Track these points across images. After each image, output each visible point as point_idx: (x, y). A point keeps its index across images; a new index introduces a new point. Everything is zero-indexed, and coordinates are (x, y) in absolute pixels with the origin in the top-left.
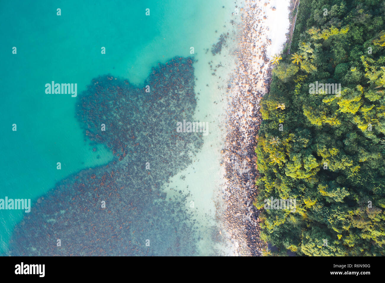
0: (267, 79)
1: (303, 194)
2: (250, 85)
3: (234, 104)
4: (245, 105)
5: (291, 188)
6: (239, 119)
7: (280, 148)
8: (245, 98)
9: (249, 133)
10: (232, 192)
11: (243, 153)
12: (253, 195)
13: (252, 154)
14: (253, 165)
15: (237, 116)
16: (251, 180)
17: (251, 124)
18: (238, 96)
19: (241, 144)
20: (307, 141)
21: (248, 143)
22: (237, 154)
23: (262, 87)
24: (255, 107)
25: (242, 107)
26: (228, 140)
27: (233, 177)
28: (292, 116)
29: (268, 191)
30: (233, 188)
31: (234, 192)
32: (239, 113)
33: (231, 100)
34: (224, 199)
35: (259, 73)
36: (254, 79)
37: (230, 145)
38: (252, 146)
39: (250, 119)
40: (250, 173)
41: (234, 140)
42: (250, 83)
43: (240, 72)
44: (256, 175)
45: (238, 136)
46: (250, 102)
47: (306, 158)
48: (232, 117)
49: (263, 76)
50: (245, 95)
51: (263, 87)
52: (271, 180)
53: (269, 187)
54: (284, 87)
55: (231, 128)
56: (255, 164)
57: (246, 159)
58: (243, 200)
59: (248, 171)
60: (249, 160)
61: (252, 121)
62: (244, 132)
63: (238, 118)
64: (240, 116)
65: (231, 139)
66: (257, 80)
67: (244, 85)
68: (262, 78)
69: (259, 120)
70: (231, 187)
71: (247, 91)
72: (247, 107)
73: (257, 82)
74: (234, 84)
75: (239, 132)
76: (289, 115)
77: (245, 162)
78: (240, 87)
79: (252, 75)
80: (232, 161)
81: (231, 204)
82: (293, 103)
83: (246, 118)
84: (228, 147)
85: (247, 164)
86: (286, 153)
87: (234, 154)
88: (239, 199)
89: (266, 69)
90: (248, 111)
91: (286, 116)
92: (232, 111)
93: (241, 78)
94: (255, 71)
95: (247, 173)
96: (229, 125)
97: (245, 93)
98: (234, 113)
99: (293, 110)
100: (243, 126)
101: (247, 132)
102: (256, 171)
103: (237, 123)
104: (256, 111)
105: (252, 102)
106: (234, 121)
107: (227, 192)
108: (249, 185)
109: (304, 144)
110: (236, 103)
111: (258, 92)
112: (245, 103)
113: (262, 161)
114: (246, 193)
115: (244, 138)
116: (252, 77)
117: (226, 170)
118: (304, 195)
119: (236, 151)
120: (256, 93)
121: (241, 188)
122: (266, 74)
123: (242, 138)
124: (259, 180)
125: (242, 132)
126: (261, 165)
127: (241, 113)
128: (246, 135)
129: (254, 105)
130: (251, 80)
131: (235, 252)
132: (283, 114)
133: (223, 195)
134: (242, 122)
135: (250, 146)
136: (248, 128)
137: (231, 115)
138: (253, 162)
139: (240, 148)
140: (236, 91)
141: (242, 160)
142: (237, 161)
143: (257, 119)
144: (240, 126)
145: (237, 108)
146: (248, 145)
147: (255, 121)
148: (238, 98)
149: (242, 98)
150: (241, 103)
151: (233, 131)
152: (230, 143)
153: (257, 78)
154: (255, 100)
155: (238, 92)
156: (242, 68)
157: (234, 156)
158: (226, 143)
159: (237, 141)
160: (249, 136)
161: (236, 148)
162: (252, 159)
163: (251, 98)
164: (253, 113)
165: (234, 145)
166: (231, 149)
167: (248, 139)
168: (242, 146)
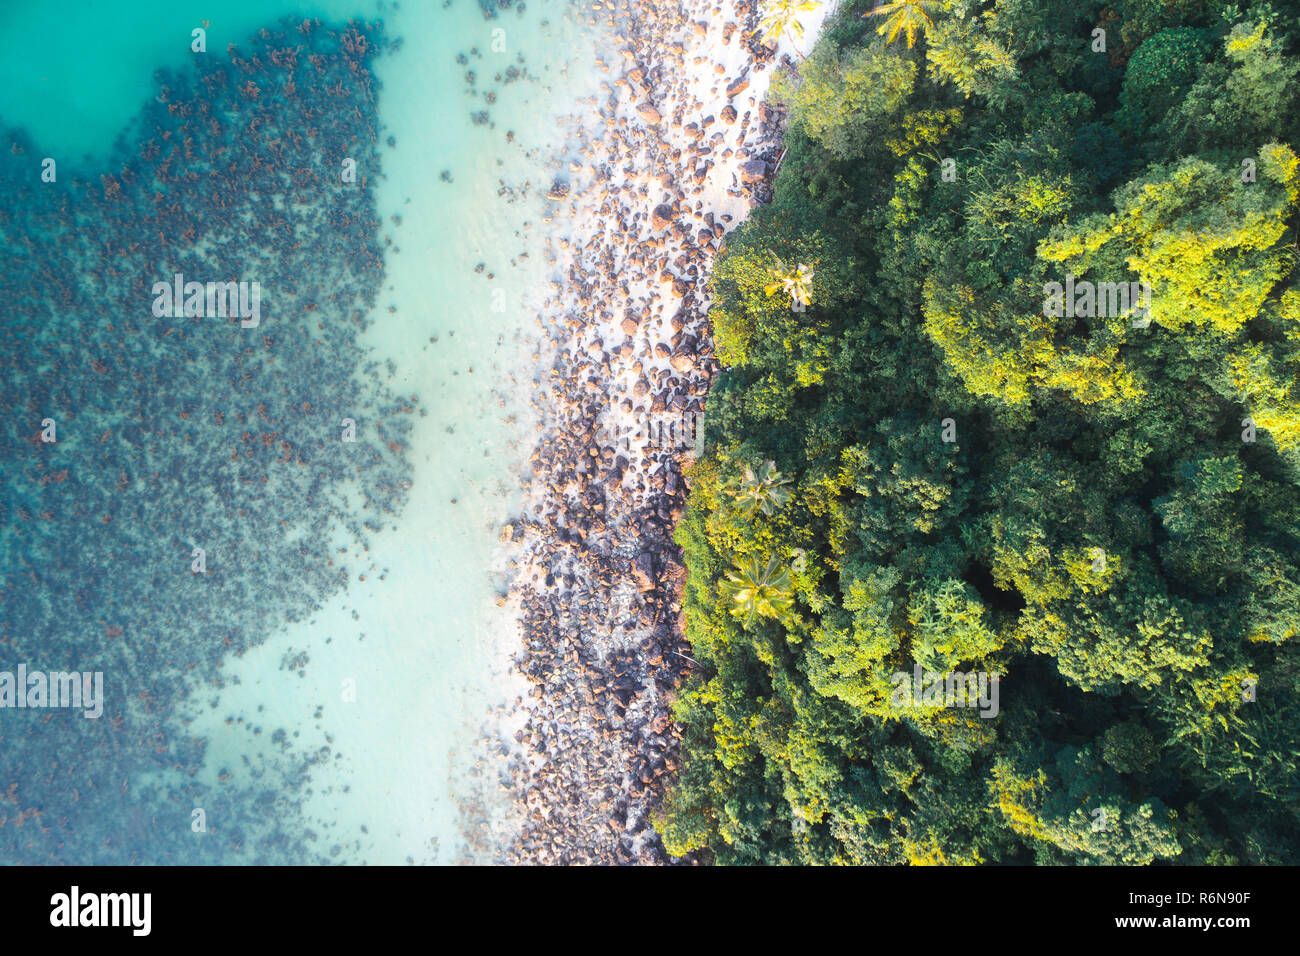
0: (759, 152)
1: (904, 806)
2: (671, 183)
3: (581, 283)
4: (639, 290)
5: (845, 764)
6: (606, 358)
7: (796, 531)
8: (641, 253)
9: (652, 436)
10: (554, 751)
11: (616, 543)
12: (658, 772)
13: (659, 555)
14: (666, 609)
15: (592, 344)
16: (651, 689)
17: (667, 392)
18: (608, 239)
19: (609, 495)
20: (938, 498)
21: (647, 494)
22: (585, 547)
23: (731, 192)
24: (689, 300)
25: (624, 299)
26: (543, 473)
27: (557, 672)
28: (867, 350)
29: (728, 764)
30: (554, 727)
31: (560, 752)
32: (604, 329)
33: (566, 259)
34: (507, 785)
35: (718, 118)
36: (693, 147)
37: (553, 500)
38: (667, 511)
39: (662, 362)
40: (651, 652)
41: (572, 473)
42: (672, 168)
43: (620, 111)
44: (678, 666)
45: (594, 452)
46: (666, 274)
47: (928, 597)
48: (568, 351)
49: (743, 136)
50: (643, 236)
51: (739, 194)
52: (741, 703)
53: (730, 741)
54: (842, 188)
55: (562, 406)
56: (674, 608)
57: (633, 578)
58: (609, 795)
59: (638, 640)
60: (648, 585)
61: (675, 374)
62: (627, 429)
63: (596, 355)
64: (608, 347)
65: (559, 467)
66: (709, 157)
67: (637, 182)
68: (735, 147)
69: (708, 368)
70: (546, 724)
71: (651, 211)
72: (647, 296)
73: (710, 164)
74: (586, 174)
76: (852, 345)
77: (625, 593)
78: (615, 190)
79: (680, 130)
80: (560, 583)
81: (545, 813)
82: (879, 274)
83: (643, 355)
84: (540, 508)
85: (636, 604)
86: (827, 560)
87: (567, 548)
88: (584, 789)
89: (760, 98)
90: (654, 323)
92: (569, 317)
93: (626, 142)
94: (699, 105)
95: (633, 653)
96: (549, 390)
97: (640, 222)
98: (581, 329)
99: (879, 314)
100: (622, 397)
101: (640, 434)
102: (680, 643)
103: (594, 380)
104: (695, 323)
105: (676, 271)
106: (575, 371)
107: (525, 749)
108: (641, 714)
109: (916, 510)
110: (592, 274)
111: (710, 218)
112: (641, 276)
113: (703, 594)
114: (626, 755)
115: (623, 465)
116: (680, 139)
117: (522, 631)
118: (911, 817)
119: (582, 532)
120: (699, 225)
121: (600, 730)
122: (755, 123)
123: (614, 465)
124: (687, 697)
125: (618, 430)
126: (701, 614)
127: (613, 331)
128: (637, 450)
129: (684, 288)
130: (678, 154)
132: (821, 334)
133: (502, 763)
134: (618, 380)
135: (655, 508)
136: (647, 409)
137: (565, 341)
138: (670, 596)
139: (602, 517)
140: (595, 213)
141: (609, 581)
142: (584, 588)
143: (697, 364)
144: (608, 397)
145: (595, 302)
146: (644, 504)
147: (689, 373)
148: (602, 246)
149: (627, 247)
150: (619, 279)
151: (571, 426)
152: (552, 488)
153: (706, 145)
154: (691, 263)
155: (606, 218)
156: (633, 90)
157: (568, 556)
158: (529, 490)
159: (590, 476)
160: (651, 455)
161: (580, 515)
162: (662, 580)
163: (674, 249)
164: (680, 332)
165: (573, 499)
166: (553, 522)
167: (646, 471)
168: (611, 508)
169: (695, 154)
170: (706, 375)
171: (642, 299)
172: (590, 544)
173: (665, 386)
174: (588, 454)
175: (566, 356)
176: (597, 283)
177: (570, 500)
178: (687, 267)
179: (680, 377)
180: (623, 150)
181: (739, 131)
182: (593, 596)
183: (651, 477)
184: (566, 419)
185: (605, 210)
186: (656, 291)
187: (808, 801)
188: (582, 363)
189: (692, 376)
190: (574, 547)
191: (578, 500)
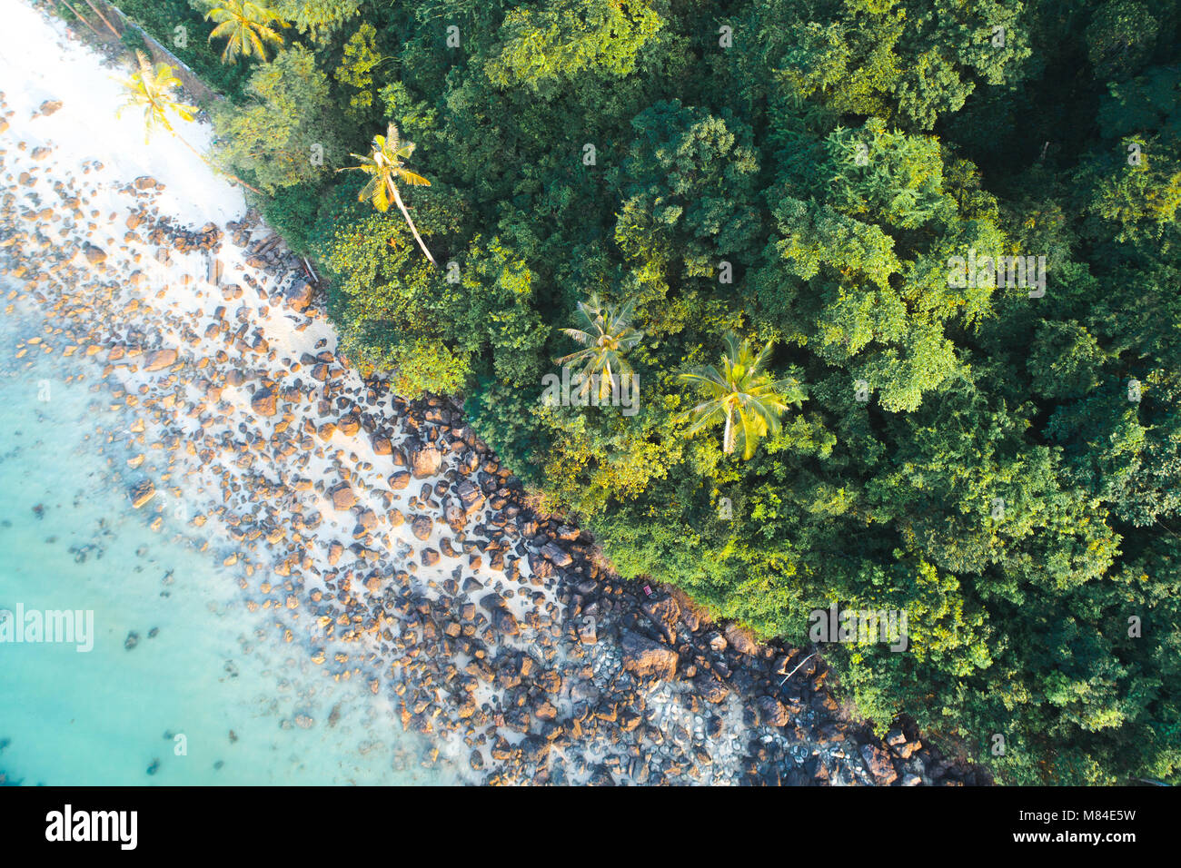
0: (288, 286)
2: (240, 376)
3: (254, 527)
4: (316, 468)
5: (1036, 436)
6: (358, 548)
8: (281, 442)
9: (482, 546)
14: (714, 659)
15: (329, 556)
16: (821, 749)
17: (446, 501)
18: (236, 471)
19: (520, 646)
21: (550, 595)
22: (569, 723)
23: (301, 327)
24: (368, 423)
25: (313, 490)
26: (432, 720)
28: (531, 212)
29: (982, 657)
32: (325, 533)
33: (216, 530)
35: (225, 304)
36: (229, 338)
37: (480, 730)
38: (585, 579)
39: (413, 487)
40: (767, 715)
41: (461, 679)
42: (230, 367)
43: (132, 387)
44: (803, 688)
45: (453, 630)
46: (324, 430)
47: (838, 175)
48: (315, 591)
49: (260, 290)
50: (267, 433)
51: (309, 322)
52: (893, 577)
53: (946, 622)
55: (371, 639)
56: (719, 642)
57: (647, 679)
59: (740, 727)
60: (668, 660)
61: (432, 481)
62: (457, 574)
63: (349, 558)
64: (348, 539)
65: (442, 693)
66: (251, 328)
67: (211, 408)
68: (265, 302)
69: (453, 440)
71: (250, 411)
72: (329, 463)
73: (258, 332)
74: (156, 455)
75: (439, 607)
76: (516, 224)
77: (662, 703)
78: (200, 433)
79: (204, 341)
83: (387, 504)
84: (476, 758)
85: (686, 699)
89: (242, 260)
90: (363, 473)
91: (509, 242)
92: (279, 561)
93: (164, 397)
94: (199, 313)
95: (756, 744)
96: (339, 644)
97: (251, 427)
98: (302, 556)
99: (505, 191)
100: (417, 558)
101: (473, 559)
102: (773, 663)
103: (370, 578)
104: (398, 429)
105: (331, 418)
106: (343, 595)
109: (724, 162)
110: (256, 509)
111: (307, 359)
112: (306, 458)
113: (714, 566)
115: (495, 603)
116: (211, 345)
120: (304, 373)
122: (260, 275)
123: (488, 615)
124: (856, 676)
125: (450, 585)
126: (743, 587)
127: (335, 520)
128: (490, 574)
129: (356, 418)
130: (221, 354)
132: (483, 245)
134: (393, 551)
135: (573, 591)
136: (451, 535)
137: (301, 586)
138: (700, 642)
139: (540, 671)
140: (200, 468)
141: (634, 716)
142: (624, 760)
143: (441, 449)
144: (403, 572)
145: (289, 525)
146: (561, 606)
147: (444, 464)
148: (239, 482)
149: (263, 455)
150: (287, 483)
151: (403, 641)
152: (462, 720)
153: (240, 325)
154: (334, 401)
155: (216, 460)
156: (127, 365)
157: (567, 757)
158: (440, 758)
159: (479, 654)
160: (507, 561)
161: (522, 701)
162: (673, 638)
163: (307, 409)
164: (394, 450)
165: (495, 699)
166: (507, 747)
167: (521, 579)
168: (540, 653)
169: (236, 340)
170: (459, 445)
171: (328, 470)
172: (569, 714)
173: (439, 500)
174: (452, 640)
175: (317, 596)
176: (270, 510)
177: (494, 706)
178: (335, 405)
179: (441, 477)
180: (168, 404)
181: (255, 292)
182: (644, 753)
183: (531, 577)
184: (391, 645)
185: (206, 457)
186: (332, 452)
187: (1080, 538)
188: (341, 582)
189: (450, 462)
190: (557, 740)
191: (501, 694)
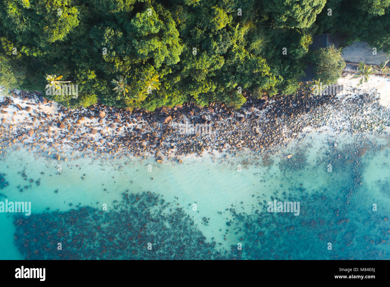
0: (38, 99)
2: (50, 124)
3: (83, 147)
4: (83, 130)
5: (201, 51)
6: (104, 138)
8: (72, 130)
9: (125, 121)
10: (223, 141)
11: (159, 129)
12: (226, 109)
13: (159, 115)
14: (176, 112)
15: (101, 142)
16: (201, 113)
17: (112, 118)
18: (69, 141)
19: (145, 133)
20: (110, 30)
21: (143, 121)
22: (161, 138)
23: (51, 106)
24: (84, 115)
25: (86, 134)
26: (141, 153)
27: (199, 142)
28: (81, 58)
29: (214, 87)
30: (216, 141)
31: (223, 139)
32: (96, 139)
34: (235, 154)
35: (29, 112)
36: (39, 119)
37: (149, 149)
38: (147, 115)
39: (104, 121)
40: (190, 115)
41: (140, 144)
42: (46, 124)
43: (31, 142)
44: (193, 107)
45: (132, 138)
46: (77, 122)
48: (104, 149)
49: (33, 104)
50: (67, 131)
51: (51, 103)
52: (194, 85)
53: (206, 87)
54: (39, 72)
55: (121, 149)
56: (176, 109)
57: (168, 123)
58: (234, 123)
59: (187, 119)
60: (169, 118)
61: (106, 117)
62: (125, 129)
63: (104, 141)
64: (101, 137)
65: (138, 148)
66: (41, 114)
67: (51, 134)
68: (37, 106)
69: (103, 107)
70: (216, 144)
71: (60, 129)
72: (85, 128)
73: (43, 113)
75: (127, 136)
76: (80, 63)
77: (173, 124)
78: (55, 140)
79: (34, 123)
80: (173, 144)
81: (242, 142)
82: (59, 58)
83: (102, 127)
84: (151, 153)
85: (176, 121)
87: (162, 143)
88: (233, 131)
89: (21, 100)
90: (92, 125)
91: (83, 68)
92: (93, 150)
93: (40, 139)
94: (26, 118)
95: (191, 120)
96: (116, 154)
97: (63, 132)
98: (96, 146)
99: (71, 56)
100: (116, 132)
101: (126, 125)
102: (186, 106)
103: (111, 141)
104: (91, 112)
105: (76, 119)
106: (109, 146)
107: (224, 150)
108: (209, 116)
110: (80, 144)
111: (59, 111)
112: (79, 130)
113: (166, 100)
114: (222, 119)
115: (135, 129)
116: (37, 123)
117: (189, 154)
119: (156, 139)
120: (62, 114)
121: (215, 128)
122: (29, 101)
123: (136, 132)
124: (199, 102)
125: (125, 132)
126: (173, 101)
127: (96, 136)
128: (130, 125)
129: (81, 116)
130: (41, 123)
131: (320, 132)
132: (79, 73)
134: (111, 133)
135: (147, 118)
136: (118, 124)
137: (101, 150)
138: (173, 111)
139: (151, 134)
140: (62, 146)
141: (170, 130)
142: (173, 137)
143: (102, 110)
144: (116, 136)
145: (89, 143)
146: (146, 122)
147: (106, 112)
148: (72, 143)
149: (71, 135)
150: (81, 136)
151: (126, 146)
152: (145, 149)
153: (38, 115)
154: (73, 116)
155: (63, 142)
156: (25, 138)
157: (165, 143)
158: (146, 157)
159: (140, 139)
160: (131, 121)
161: (152, 140)
162: (168, 114)
163: (70, 121)
164: (94, 116)
165: (147, 143)
166: (155, 148)
167: (136, 122)
168: (149, 131)
169: (41, 118)
170: (105, 107)
171: (86, 129)
172: (160, 137)
173: (111, 119)
174: (133, 140)
175: (106, 150)
176: (83, 143)
177: (148, 144)
178: (74, 116)
179: (107, 115)
180: (42, 139)
181: (33, 106)
182: (175, 134)
183: (138, 121)
184: (124, 148)
185: (61, 143)
186: (83, 125)
187: (217, 61)
188: (107, 145)
189: (106, 111)
190: (161, 142)
191: (148, 142)
